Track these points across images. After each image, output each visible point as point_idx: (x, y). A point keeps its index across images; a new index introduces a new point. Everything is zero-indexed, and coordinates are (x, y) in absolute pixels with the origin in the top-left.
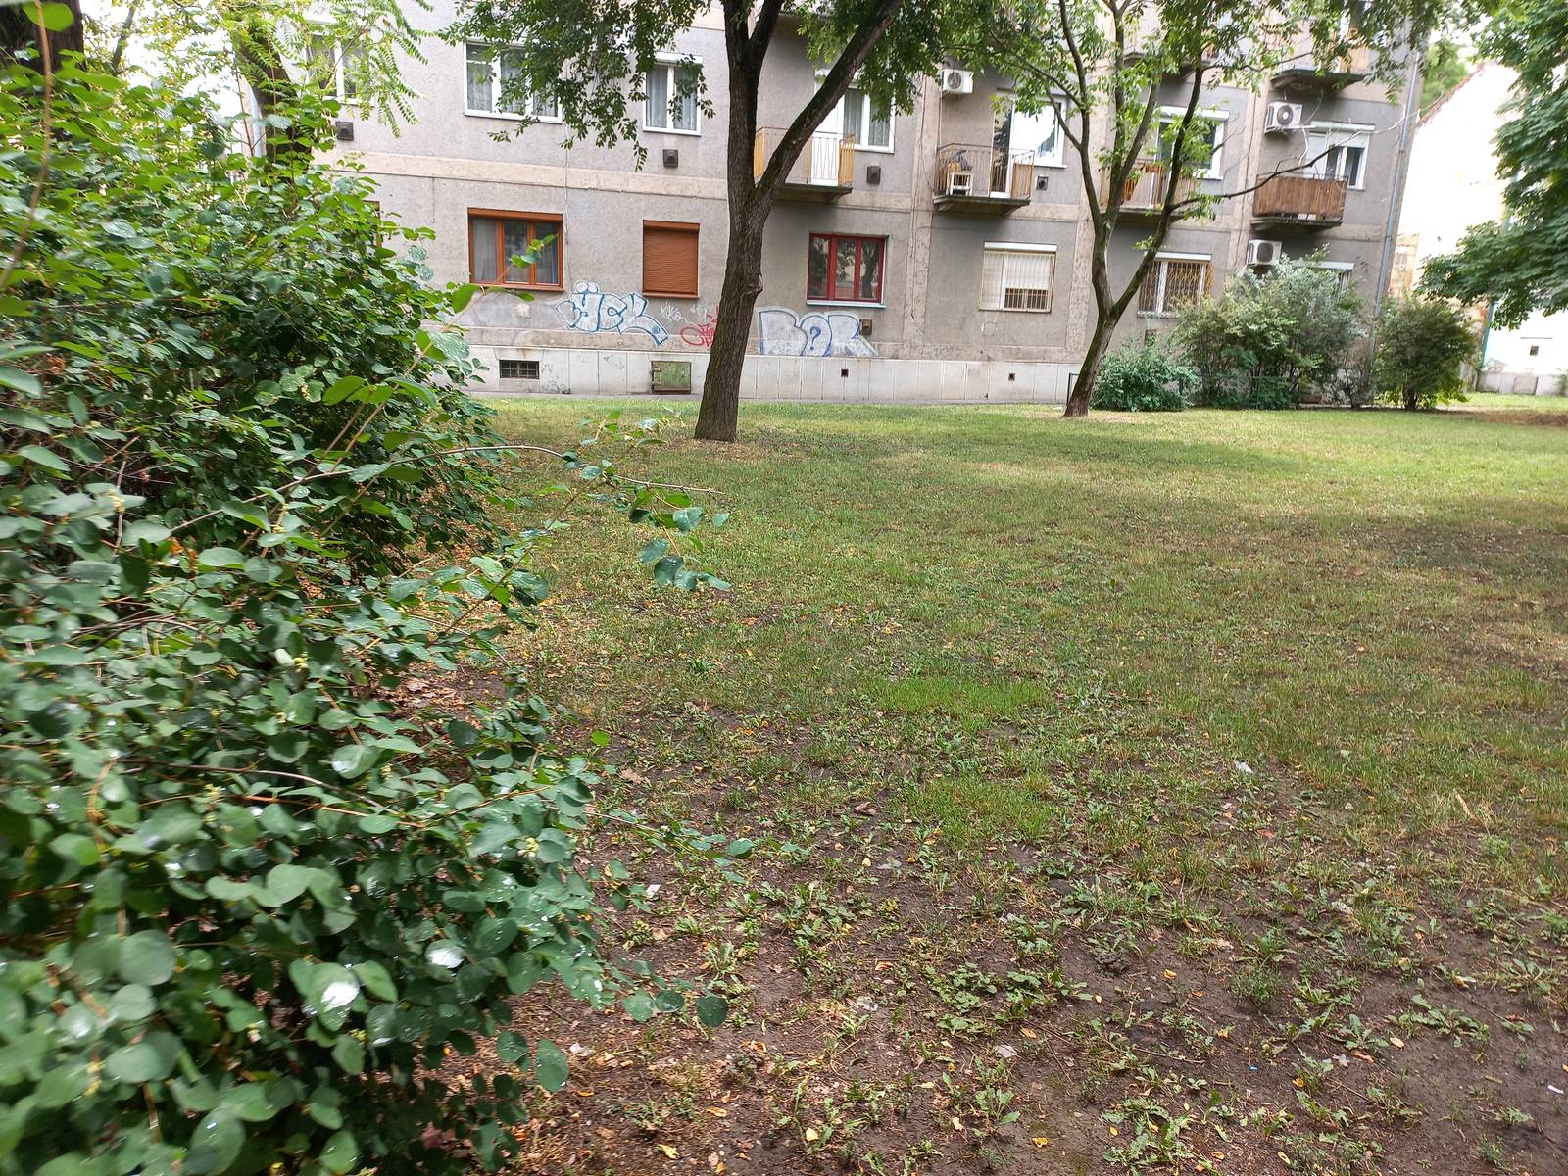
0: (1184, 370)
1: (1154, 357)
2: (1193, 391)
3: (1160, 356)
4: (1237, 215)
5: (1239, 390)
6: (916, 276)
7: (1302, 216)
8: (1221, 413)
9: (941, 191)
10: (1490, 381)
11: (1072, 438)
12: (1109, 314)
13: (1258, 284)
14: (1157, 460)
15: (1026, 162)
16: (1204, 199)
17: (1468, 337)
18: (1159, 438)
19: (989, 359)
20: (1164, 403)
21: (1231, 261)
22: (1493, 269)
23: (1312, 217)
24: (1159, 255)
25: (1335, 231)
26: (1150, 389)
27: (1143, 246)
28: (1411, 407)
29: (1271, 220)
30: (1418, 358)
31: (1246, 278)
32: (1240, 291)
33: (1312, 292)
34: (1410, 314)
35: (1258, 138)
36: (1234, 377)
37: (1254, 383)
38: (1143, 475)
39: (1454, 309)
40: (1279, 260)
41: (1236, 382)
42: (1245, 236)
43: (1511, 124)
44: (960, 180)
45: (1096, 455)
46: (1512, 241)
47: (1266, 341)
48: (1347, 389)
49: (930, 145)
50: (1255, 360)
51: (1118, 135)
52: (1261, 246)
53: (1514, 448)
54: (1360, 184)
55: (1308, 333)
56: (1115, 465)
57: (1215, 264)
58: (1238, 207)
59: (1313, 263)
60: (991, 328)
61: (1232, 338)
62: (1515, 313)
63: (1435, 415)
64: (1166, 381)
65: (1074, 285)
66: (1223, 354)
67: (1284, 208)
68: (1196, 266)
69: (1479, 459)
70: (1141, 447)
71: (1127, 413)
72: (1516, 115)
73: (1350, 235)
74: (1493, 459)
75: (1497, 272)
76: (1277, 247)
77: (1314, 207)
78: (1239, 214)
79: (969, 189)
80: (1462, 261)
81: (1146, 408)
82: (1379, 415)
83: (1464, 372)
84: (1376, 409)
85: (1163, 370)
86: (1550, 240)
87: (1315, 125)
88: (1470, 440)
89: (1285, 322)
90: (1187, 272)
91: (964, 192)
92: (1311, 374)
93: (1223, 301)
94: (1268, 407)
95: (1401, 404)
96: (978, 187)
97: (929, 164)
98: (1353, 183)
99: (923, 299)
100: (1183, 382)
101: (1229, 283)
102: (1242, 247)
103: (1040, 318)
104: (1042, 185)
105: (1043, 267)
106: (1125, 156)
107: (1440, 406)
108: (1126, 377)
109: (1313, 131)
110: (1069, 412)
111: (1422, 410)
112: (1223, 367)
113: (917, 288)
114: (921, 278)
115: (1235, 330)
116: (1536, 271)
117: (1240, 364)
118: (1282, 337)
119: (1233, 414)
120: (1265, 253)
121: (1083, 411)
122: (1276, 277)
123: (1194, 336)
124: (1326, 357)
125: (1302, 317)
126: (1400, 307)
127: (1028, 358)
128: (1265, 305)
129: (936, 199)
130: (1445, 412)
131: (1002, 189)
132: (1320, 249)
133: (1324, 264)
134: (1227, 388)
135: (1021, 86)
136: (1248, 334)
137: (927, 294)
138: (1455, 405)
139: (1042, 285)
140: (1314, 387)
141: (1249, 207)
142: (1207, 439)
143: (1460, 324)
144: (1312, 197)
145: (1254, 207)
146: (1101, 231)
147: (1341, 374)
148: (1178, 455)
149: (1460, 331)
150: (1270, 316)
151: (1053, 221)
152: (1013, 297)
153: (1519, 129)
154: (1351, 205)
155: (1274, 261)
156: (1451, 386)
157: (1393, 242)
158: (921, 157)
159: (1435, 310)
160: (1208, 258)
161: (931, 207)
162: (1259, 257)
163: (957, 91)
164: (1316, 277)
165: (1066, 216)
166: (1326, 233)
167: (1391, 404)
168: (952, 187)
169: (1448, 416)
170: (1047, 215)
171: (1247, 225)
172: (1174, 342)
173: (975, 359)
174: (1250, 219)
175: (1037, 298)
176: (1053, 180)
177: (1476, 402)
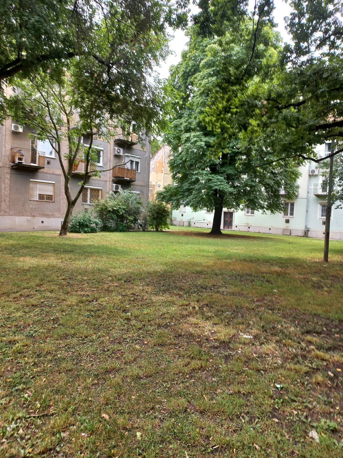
0: (97, 221)
1: (87, 217)
2: (100, 226)
3: (89, 217)
4: (108, 177)
5: (113, 226)
6: (5, 188)
7: (125, 178)
8: (108, 233)
9: (14, 162)
10: (174, 223)
11: (59, 244)
12: (71, 204)
13: (115, 196)
14: (86, 252)
15: (42, 155)
16: (97, 171)
17: (168, 212)
18: (88, 243)
19: (34, 216)
20: (91, 230)
21: (108, 189)
22: (171, 196)
23: (128, 179)
24: (85, 186)
25: (134, 183)
26: (87, 226)
27: (80, 184)
28: (157, 231)
29: (117, 179)
30: (157, 217)
31: (112, 194)
32: (110, 198)
33: (130, 199)
34: (154, 206)
35: (112, 156)
36: (111, 222)
37: (117, 224)
38: (80, 259)
39: (165, 205)
40: (120, 190)
41: (112, 224)
42: (111, 183)
43: (171, 160)
44: (20, 159)
45: (66, 252)
46: (175, 189)
47: (119, 212)
48: (141, 225)
49: (8, 147)
50: (116, 218)
51: (70, 150)
52: (116, 186)
53: (182, 243)
54: (139, 171)
55: (130, 210)
56: (71, 255)
57: (103, 190)
58: (108, 174)
59: (129, 191)
60: (34, 206)
61: (109, 211)
62: (177, 206)
63: (163, 233)
64: (91, 224)
65: (61, 194)
66: (107, 216)
67: (121, 176)
68: (98, 190)
69: (174, 248)
70: (81, 247)
71: (80, 234)
72: (172, 158)
73: (138, 184)
74: (177, 247)
75: (173, 196)
76: (120, 186)
77: (128, 176)
78: (109, 176)
79: (24, 162)
80: (164, 193)
81: (86, 232)
82: (149, 233)
83: (168, 221)
84: (149, 231)
85: (90, 221)
86: (183, 189)
87: (126, 154)
88: (172, 241)
89: (124, 207)
90: (95, 192)
91: (22, 163)
92: (131, 221)
93: (106, 201)
94: (121, 231)
95: (155, 230)
96: (26, 161)
97: (8, 153)
98: (137, 171)
99: (8, 196)
100: (97, 224)
101: (108, 196)
102: (110, 186)
103: (51, 204)
104: (48, 163)
105: (51, 188)
106: (72, 157)
107: (164, 230)
108: (79, 222)
109: (126, 156)
110: (61, 234)
111: (160, 231)
112: (107, 219)
113: (6, 193)
114: (7, 189)
115: (110, 209)
116: (181, 196)
117: (112, 219)
118: (123, 211)
119: (111, 233)
120: (117, 188)
121: (65, 234)
122: (120, 195)
123: (99, 211)
124: (135, 217)
125: (128, 206)
126: (152, 203)
127: (48, 216)
128: (118, 202)
129: (12, 164)
130: (165, 232)
131: (35, 163)
132: (131, 187)
133: (132, 192)
134: (109, 225)
135: (38, 132)
136: (114, 210)
137: (10, 195)
138: (167, 230)
139: (51, 194)
140: (133, 225)
141: (111, 175)
142: (102, 243)
143: (166, 209)
144: (127, 173)
145: (113, 175)
146: (67, 178)
147: (139, 221)
148: (93, 250)
149: (166, 210)
150: (119, 205)
151: (53, 174)
152: (41, 197)
153: (173, 161)
154: (137, 176)
155: (119, 190)
156: (166, 224)
157: (149, 187)
158: (5, 150)
159: (160, 205)
160: (101, 188)
161: (10, 167)
162: (115, 189)
163: (17, 131)
164: (130, 195)
165: (57, 173)
166: (132, 183)
167: (152, 230)
168: (17, 161)
169: (166, 233)
170: (51, 172)
171: (111, 180)
172: (93, 212)
173: (29, 216)
174: (112, 178)
175: (50, 197)
176: (52, 161)
177: (172, 229)
